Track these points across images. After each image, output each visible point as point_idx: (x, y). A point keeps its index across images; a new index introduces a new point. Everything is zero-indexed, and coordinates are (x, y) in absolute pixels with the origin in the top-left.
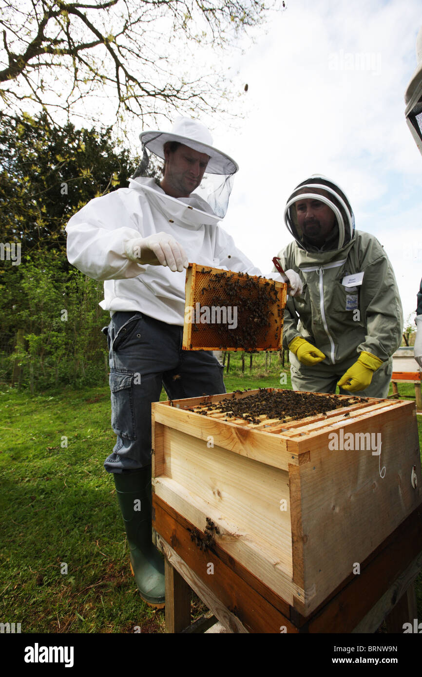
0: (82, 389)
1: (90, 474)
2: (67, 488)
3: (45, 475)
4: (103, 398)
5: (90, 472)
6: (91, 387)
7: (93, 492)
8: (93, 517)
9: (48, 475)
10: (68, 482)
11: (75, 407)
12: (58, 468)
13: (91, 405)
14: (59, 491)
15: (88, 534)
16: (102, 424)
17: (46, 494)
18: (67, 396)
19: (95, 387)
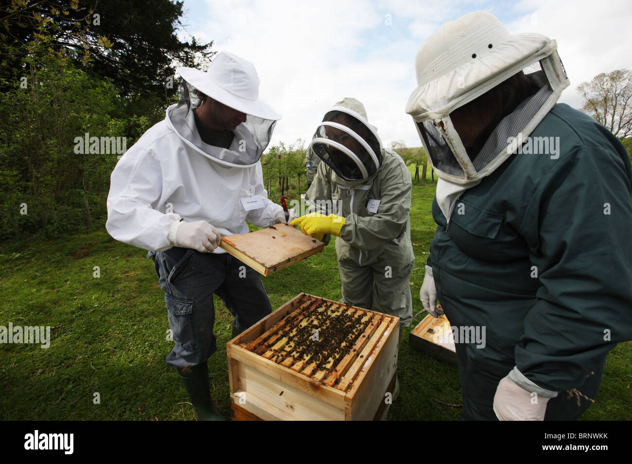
0: (58, 238)
1: (116, 350)
2: (96, 371)
3: (62, 362)
4: (94, 250)
5: (115, 348)
6: (71, 235)
7: (129, 369)
8: (140, 395)
9: (66, 361)
10: (95, 364)
11: (59, 264)
12: (75, 351)
13: (81, 260)
14: (88, 376)
15: (144, 414)
16: (105, 286)
17: (73, 382)
18: (40, 250)
19: (76, 234)
